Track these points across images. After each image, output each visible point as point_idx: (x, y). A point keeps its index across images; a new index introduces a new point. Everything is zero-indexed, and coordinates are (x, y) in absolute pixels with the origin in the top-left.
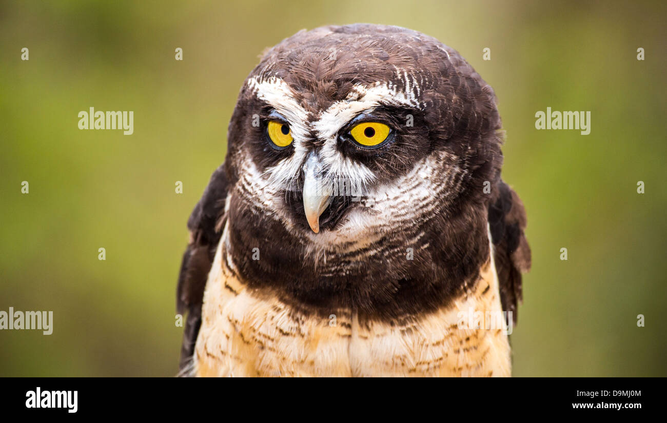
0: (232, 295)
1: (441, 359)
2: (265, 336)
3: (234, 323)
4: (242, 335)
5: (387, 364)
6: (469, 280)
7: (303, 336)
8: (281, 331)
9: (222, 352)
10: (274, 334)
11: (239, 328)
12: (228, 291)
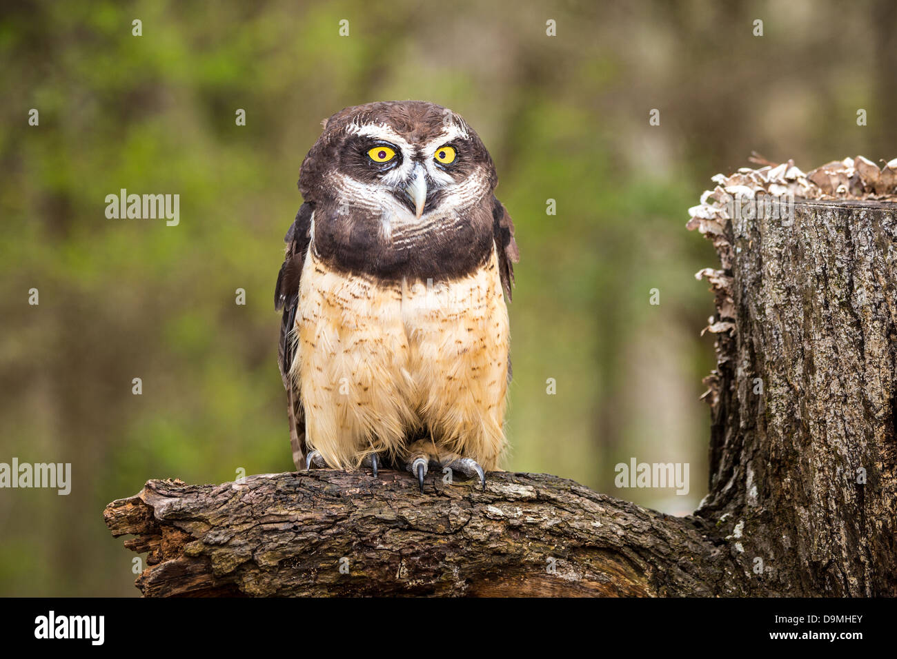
0: (322, 274)
1: (465, 312)
2: (342, 299)
3: (322, 294)
4: (328, 301)
5: (426, 317)
6: (486, 255)
7: (369, 298)
8: (353, 295)
9: (315, 316)
10: (350, 298)
11: (326, 297)
12: (318, 273)
